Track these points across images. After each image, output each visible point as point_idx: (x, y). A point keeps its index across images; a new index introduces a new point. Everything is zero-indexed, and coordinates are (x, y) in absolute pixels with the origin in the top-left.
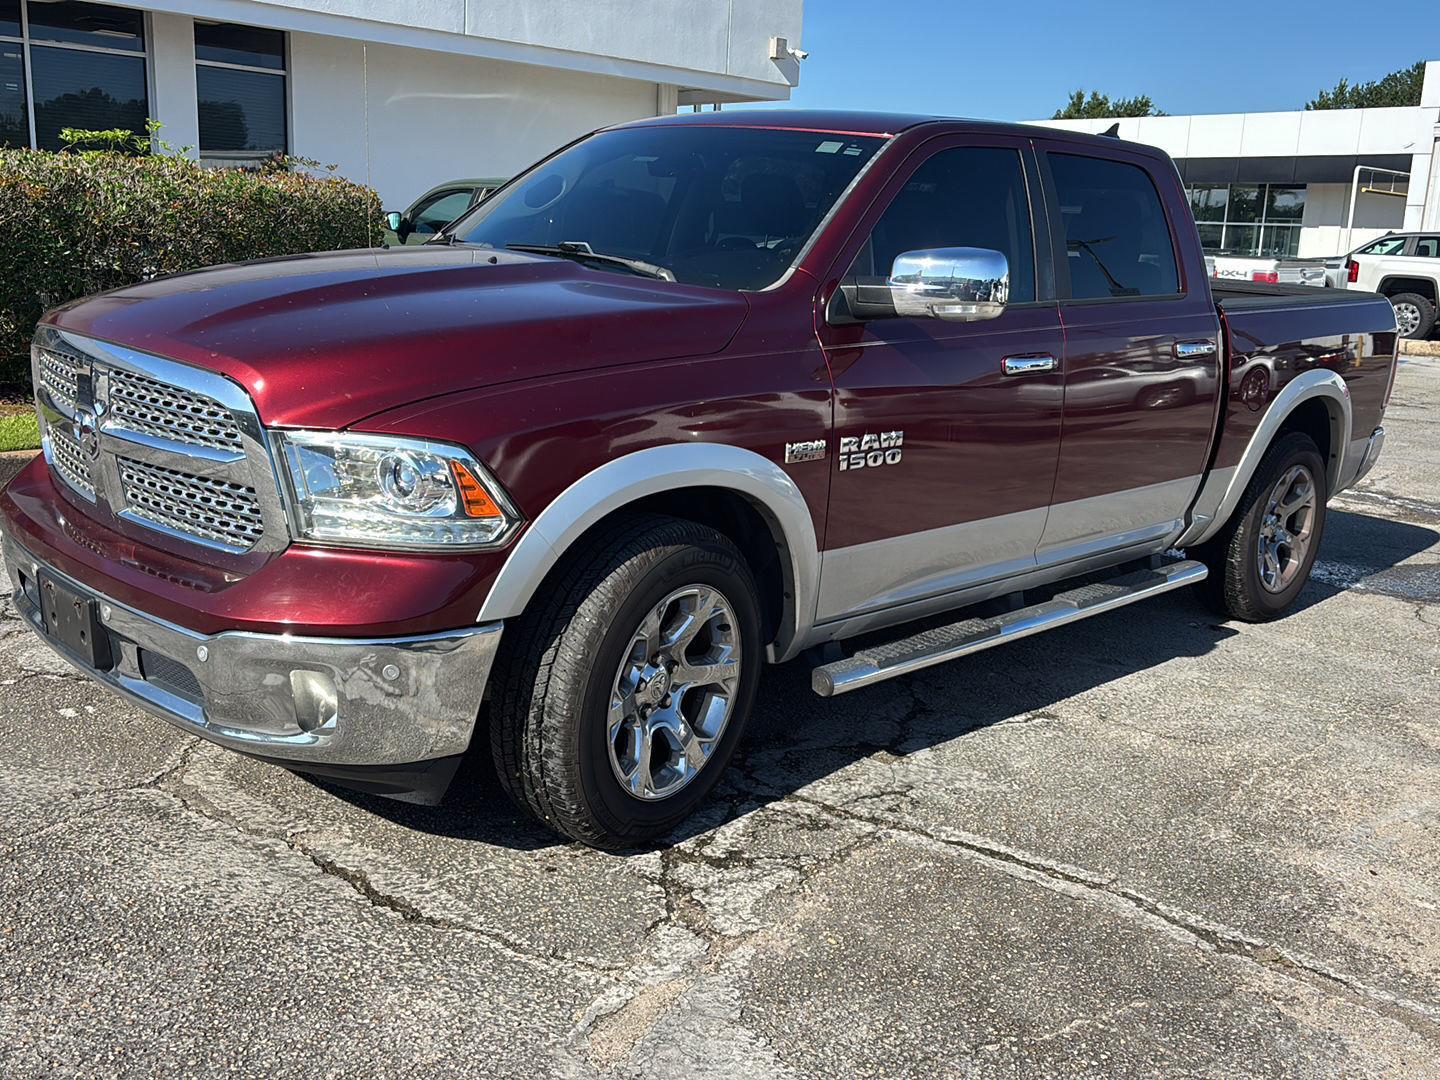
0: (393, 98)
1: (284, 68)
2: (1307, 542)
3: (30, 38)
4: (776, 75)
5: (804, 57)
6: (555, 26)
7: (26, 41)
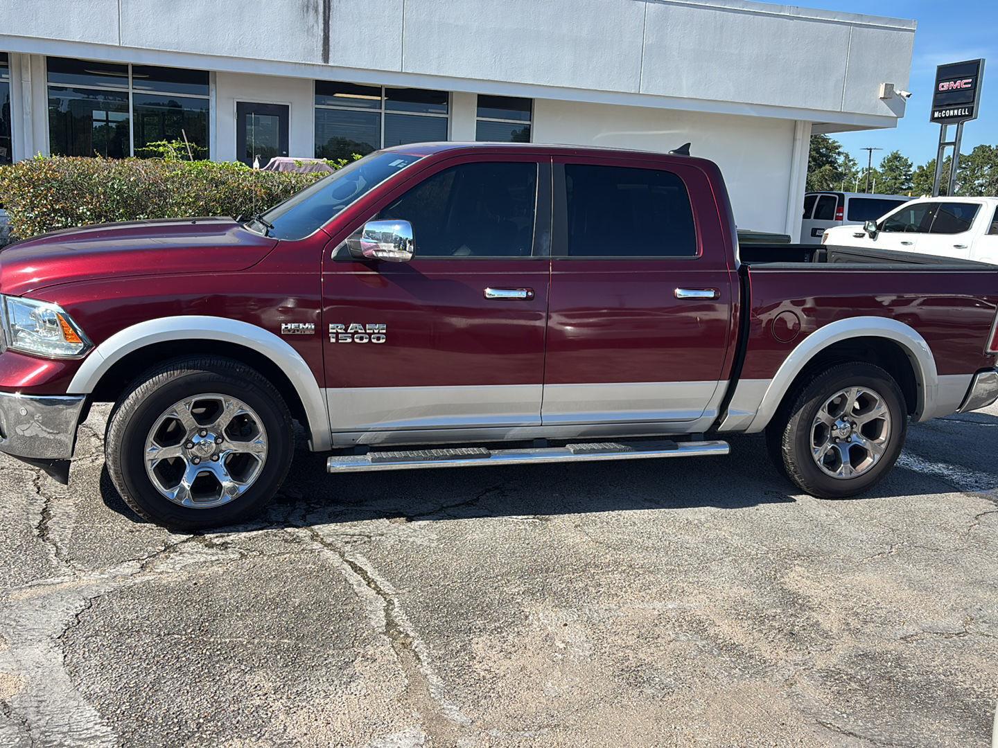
0: (599, 136)
1: (530, 121)
2: (883, 446)
3: (385, 109)
4: (885, 110)
5: (908, 96)
6: (706, 84)
7: (383, 111)
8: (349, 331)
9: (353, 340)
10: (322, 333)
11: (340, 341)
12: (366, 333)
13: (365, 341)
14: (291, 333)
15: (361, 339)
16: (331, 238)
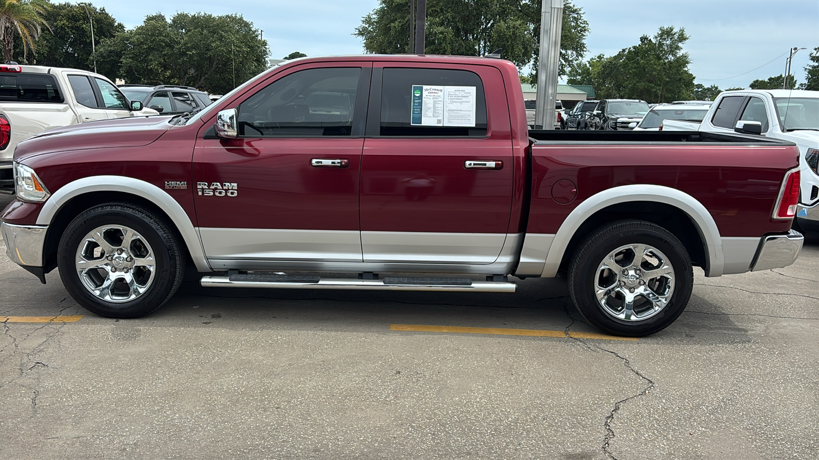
8: (211, 188)
9: (214, 193)
10: (192, 188)
11: (205, 194)
12: (223, 189)
13: (223, 194)
14: (171, 188)
15: (220, 193)
16: (205, 123)
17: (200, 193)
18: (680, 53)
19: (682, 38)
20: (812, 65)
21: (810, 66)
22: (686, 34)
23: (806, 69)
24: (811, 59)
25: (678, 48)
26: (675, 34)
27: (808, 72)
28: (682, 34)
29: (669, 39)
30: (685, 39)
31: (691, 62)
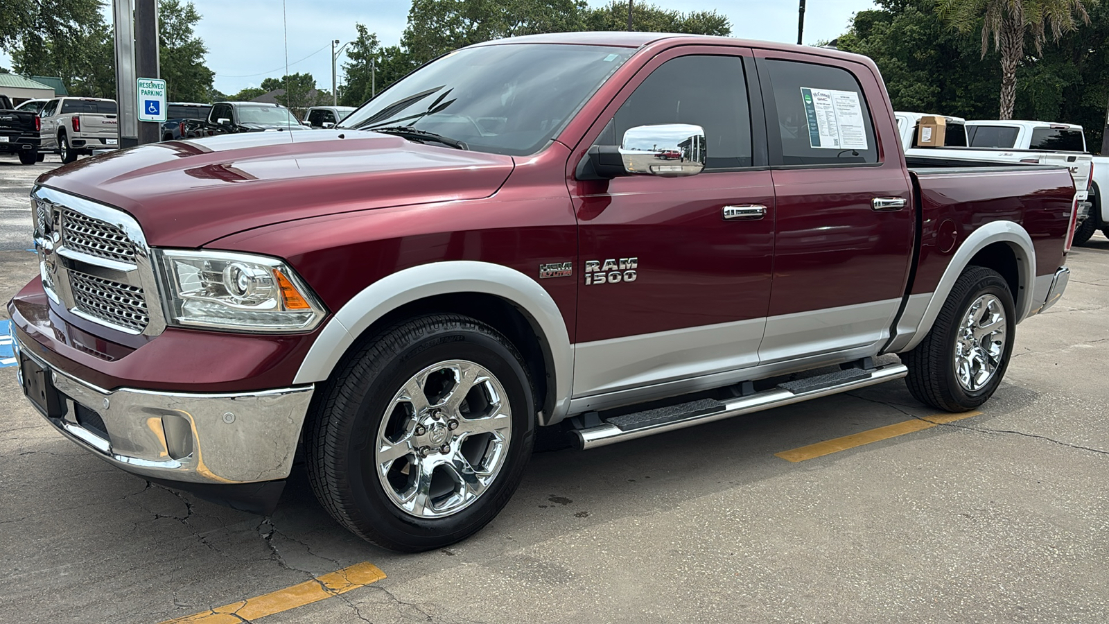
9: (607, 279)
10: (579, 272)
12: (619, 270)
13: (618, 279)
14: (547, 277)
15: (615, 277)
16: (572, 151)
17: (589, 281)
18: (192, 38)
19: (192, 17)
20: (350, 63)
21: (348, 64)
22: (198, 11)
23: (344, 68)
24: (349, 56)
25: (188, 30)
26: (181, 11)
27: (347, 72)
28: (191, 12)
29: (174, 17)
30: (197, 18)
31: (207, 50)
